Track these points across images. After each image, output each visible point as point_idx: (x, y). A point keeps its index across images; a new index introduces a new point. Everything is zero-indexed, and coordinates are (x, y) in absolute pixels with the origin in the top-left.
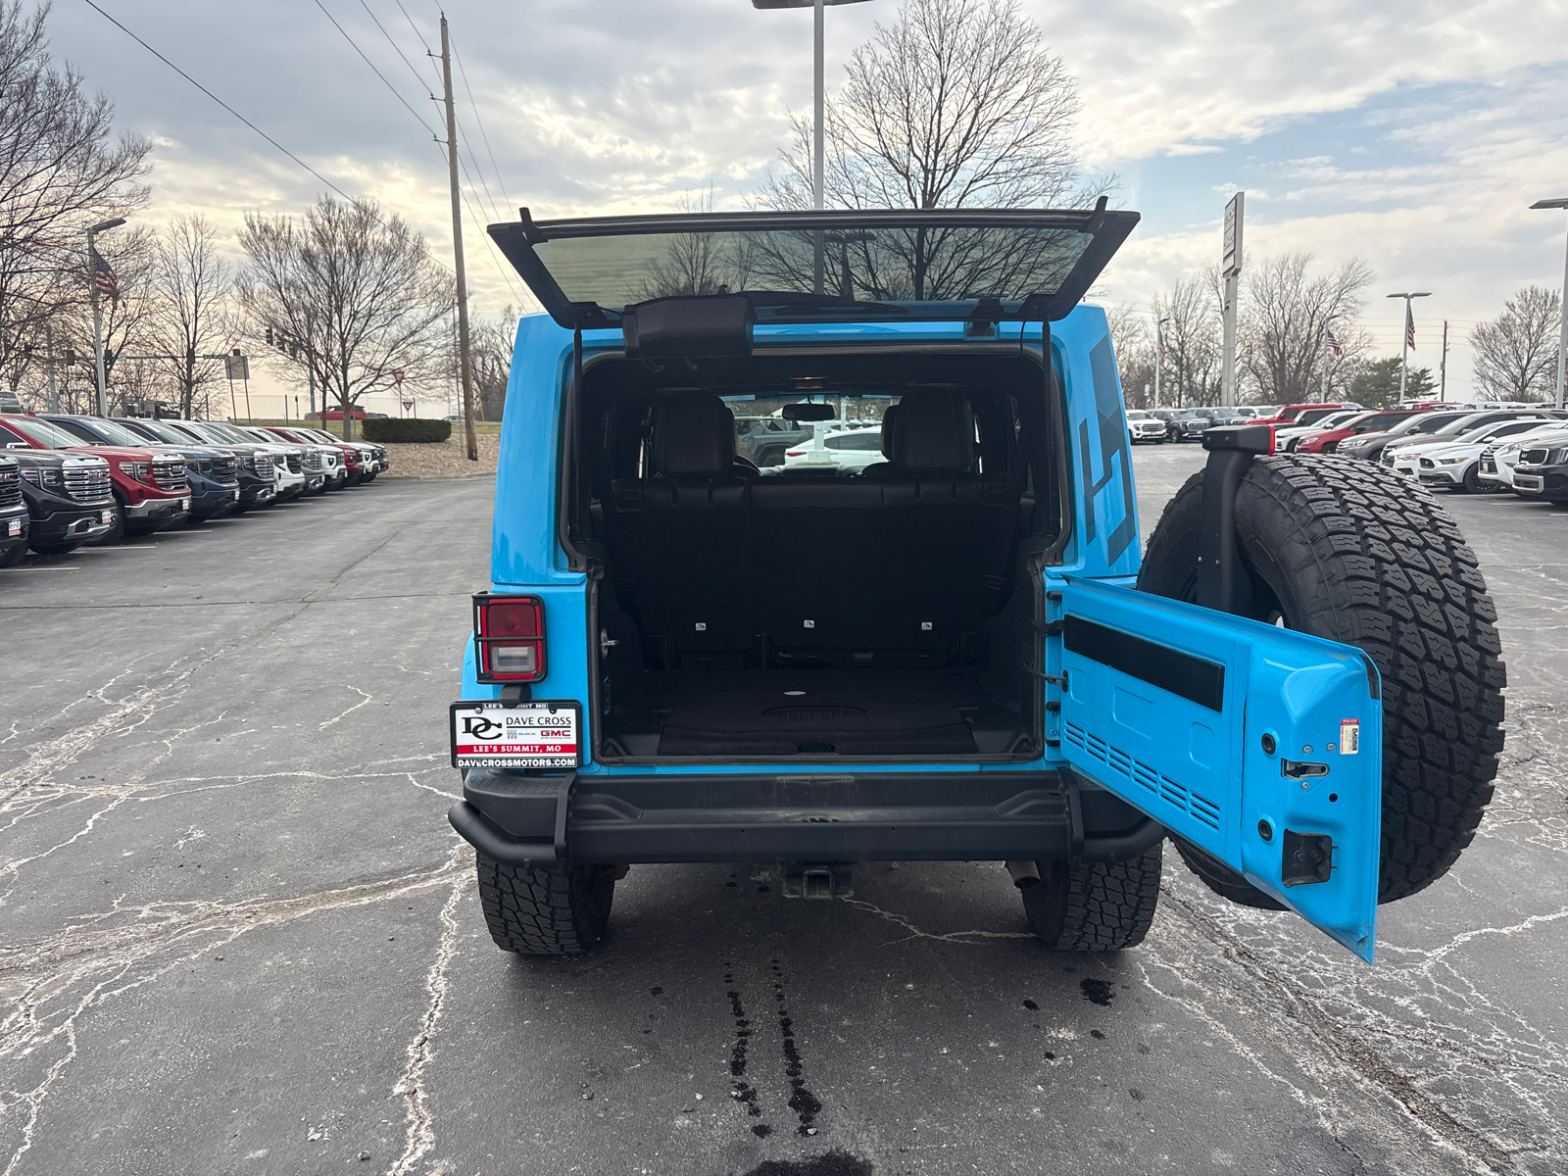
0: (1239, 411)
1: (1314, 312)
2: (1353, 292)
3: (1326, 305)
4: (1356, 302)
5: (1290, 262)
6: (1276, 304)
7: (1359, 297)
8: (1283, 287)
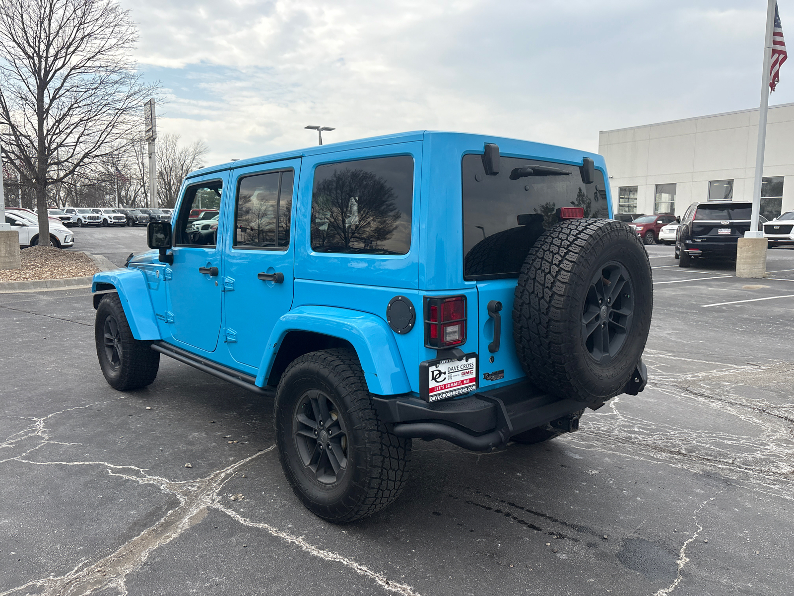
0: (162, 210)
1: (183, 164)
2: (200, 156)
3: (189, 161)
4: (202, 161)
5: (170, 138)
6: (165, 158)
7: (203, 159)
8: (167, 150)
